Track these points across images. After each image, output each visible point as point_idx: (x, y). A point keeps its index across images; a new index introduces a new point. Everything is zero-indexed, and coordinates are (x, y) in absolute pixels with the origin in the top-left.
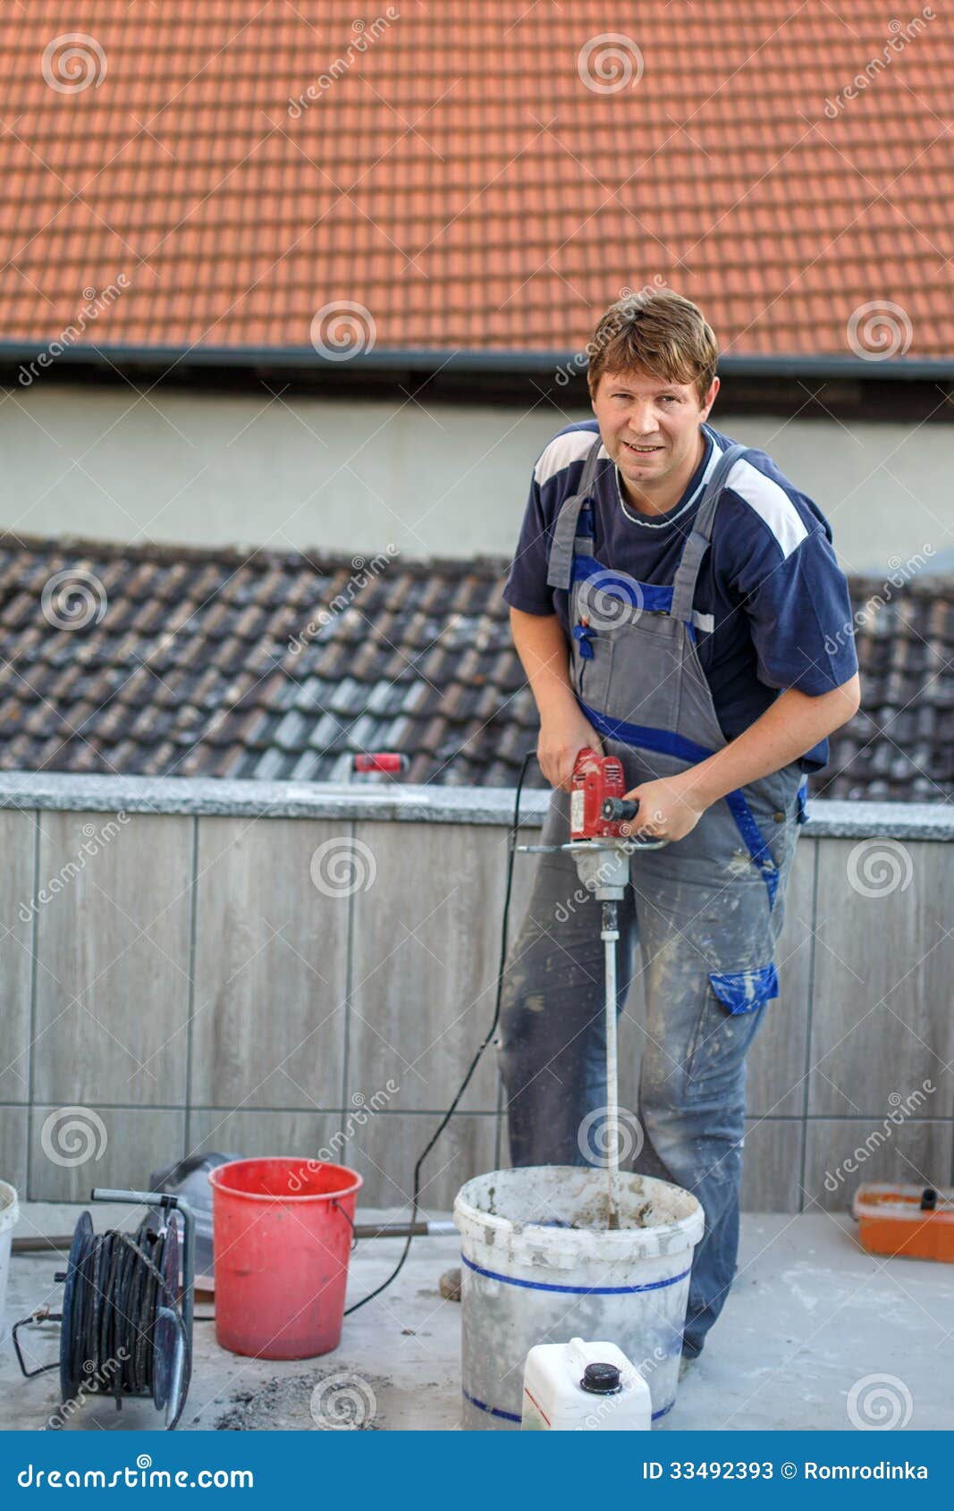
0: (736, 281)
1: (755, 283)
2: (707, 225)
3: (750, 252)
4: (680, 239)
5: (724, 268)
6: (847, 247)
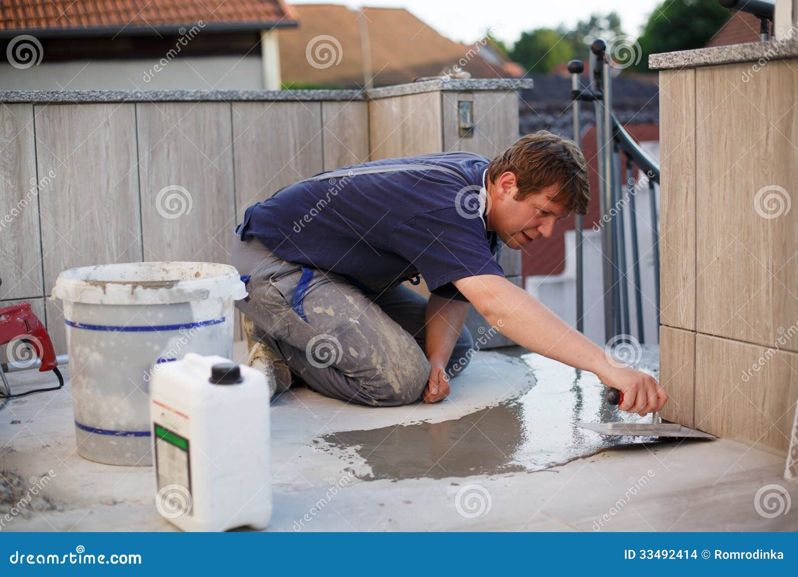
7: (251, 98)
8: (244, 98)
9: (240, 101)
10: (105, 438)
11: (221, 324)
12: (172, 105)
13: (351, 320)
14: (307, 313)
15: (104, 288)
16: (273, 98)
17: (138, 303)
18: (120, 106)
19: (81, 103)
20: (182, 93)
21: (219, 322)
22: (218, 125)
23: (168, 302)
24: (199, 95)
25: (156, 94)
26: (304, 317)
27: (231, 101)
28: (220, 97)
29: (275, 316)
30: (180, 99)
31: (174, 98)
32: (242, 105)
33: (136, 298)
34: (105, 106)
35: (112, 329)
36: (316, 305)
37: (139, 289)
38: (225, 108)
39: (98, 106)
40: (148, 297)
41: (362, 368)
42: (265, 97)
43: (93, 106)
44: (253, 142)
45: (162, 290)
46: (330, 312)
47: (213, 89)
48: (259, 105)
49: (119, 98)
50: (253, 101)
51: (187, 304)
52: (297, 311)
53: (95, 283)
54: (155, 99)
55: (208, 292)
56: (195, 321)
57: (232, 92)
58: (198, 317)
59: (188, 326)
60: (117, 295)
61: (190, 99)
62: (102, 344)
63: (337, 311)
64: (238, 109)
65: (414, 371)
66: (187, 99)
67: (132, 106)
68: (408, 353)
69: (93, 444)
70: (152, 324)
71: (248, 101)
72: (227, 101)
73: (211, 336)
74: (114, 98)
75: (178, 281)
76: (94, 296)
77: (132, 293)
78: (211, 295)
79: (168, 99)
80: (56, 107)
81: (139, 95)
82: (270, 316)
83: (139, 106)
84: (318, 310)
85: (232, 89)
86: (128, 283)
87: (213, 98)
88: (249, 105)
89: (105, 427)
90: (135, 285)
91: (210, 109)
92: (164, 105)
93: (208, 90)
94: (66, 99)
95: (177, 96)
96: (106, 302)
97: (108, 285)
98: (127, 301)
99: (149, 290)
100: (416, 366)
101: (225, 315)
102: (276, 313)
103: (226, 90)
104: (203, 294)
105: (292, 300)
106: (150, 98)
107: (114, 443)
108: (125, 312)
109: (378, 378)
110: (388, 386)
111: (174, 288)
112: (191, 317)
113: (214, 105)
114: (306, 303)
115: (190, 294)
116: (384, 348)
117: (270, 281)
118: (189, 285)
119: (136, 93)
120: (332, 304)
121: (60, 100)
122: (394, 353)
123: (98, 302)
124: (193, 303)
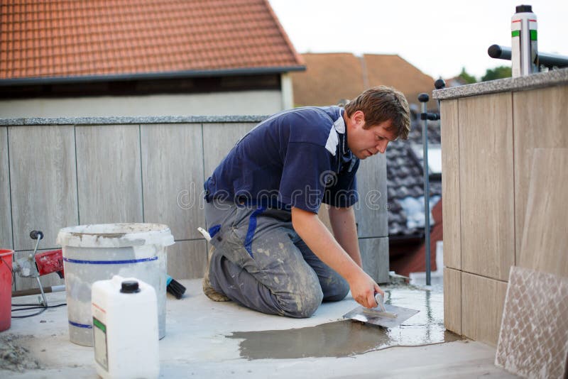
0: (150, 51)
1: (156, 51)
2: (139, 35)
3: (154, 42)
4: (131, 40)
5: (146, 47)
6: (185, 39)
7: (215, 120)
8: (210, 121)
9: (208, 122)
10: (82, 329)
11: (155, 261)
12: (163, 126)
13: (279, 260)
14: (253, 252)
15: (81, 237)
16: (230, 120)
17: (100, 246)
18: (129, 126)
19: (105, 124)
20: (170, 118)
21: (153, 260)
22: (193, 138)
23: (118, 246)
24: (180, 119)
25: (153, 118)
26: (251, 254)
27: (202, 123)
28: (194, 120)
29: (235, 251)
30: (169, 121)
31: (164, 121)
32: (209, 125)
33: (99, 243)
34: (120, 126)
35: (86, 262)
36: (260, 247)
37: (101, 238)
38: (198, 127)
39: (115, 126)
40: (106, 243)
41: (280, 291)
42: (224, 120)
43: (112, 126)
44: (216, 149)
45: (115, 240)
46: (267, 253)
47: (191, 115)
48: (221, 125)
49: (129, 121)
50: (216, 122)
51: (131, 247)
52: (247, 249)
53: (76, 234)
54: (152, 122)
55: (145, 241)
56: (137, 258)
57: (202, 117)
58: (138, 256)
59: (131, 262)
60: (88, 242)
61: (175, 121)
62: (81, 272)
63: (271, 253)
64: (206, 127)
65: (313, 299)
66: (172, 121)
67: (138, 126)
68: (311, 287)
69: (76, 333)
70: (110, 260)
71: (213, 122)
72: (199, 123)
73: (148, 268)
74: (126, 121)
75: (125, 234)
76: (75, 242)
77: (97, 240)
78: (146, 242)
79: (161, 121)
80: (89, 127)
81: (142, 119)
82: (232, 251)
83: (142, 126)
84: (260, 250)
85: (201, 115)
86: (95, 234)
87: (190, 121)
88: (214, 125)
89: (83, 323)
90: (99, 236)
91: (188, 128)
92: (158, 126)
93: (186, 115)
94: (95, 122)
95: (166, 120)
96: (82, 246)
97: (84, 236)
98: (94, 245)
99: (107, 238)
100: (315, 296)
101: (158, 255)
102: (236, 250)
103: (198, 116)
104: (141, 242)
105: (245, 242)
106: (149, 121)
107: (87, 332)
108: (93, 252)
109: (290, 298)
110: (295, 305)
111: (122, 238)
112: (134, 256)
113: (190, 126)
114: (253, 245)
115: (132, 242)
116: (296, 281)
117: (233, 228)
118: (132, 236)
119: (140, 118)
120: (269, 248)
121: (91, 123)
122: (302, 285)
123: (77, 246)
124: (135, 248)
